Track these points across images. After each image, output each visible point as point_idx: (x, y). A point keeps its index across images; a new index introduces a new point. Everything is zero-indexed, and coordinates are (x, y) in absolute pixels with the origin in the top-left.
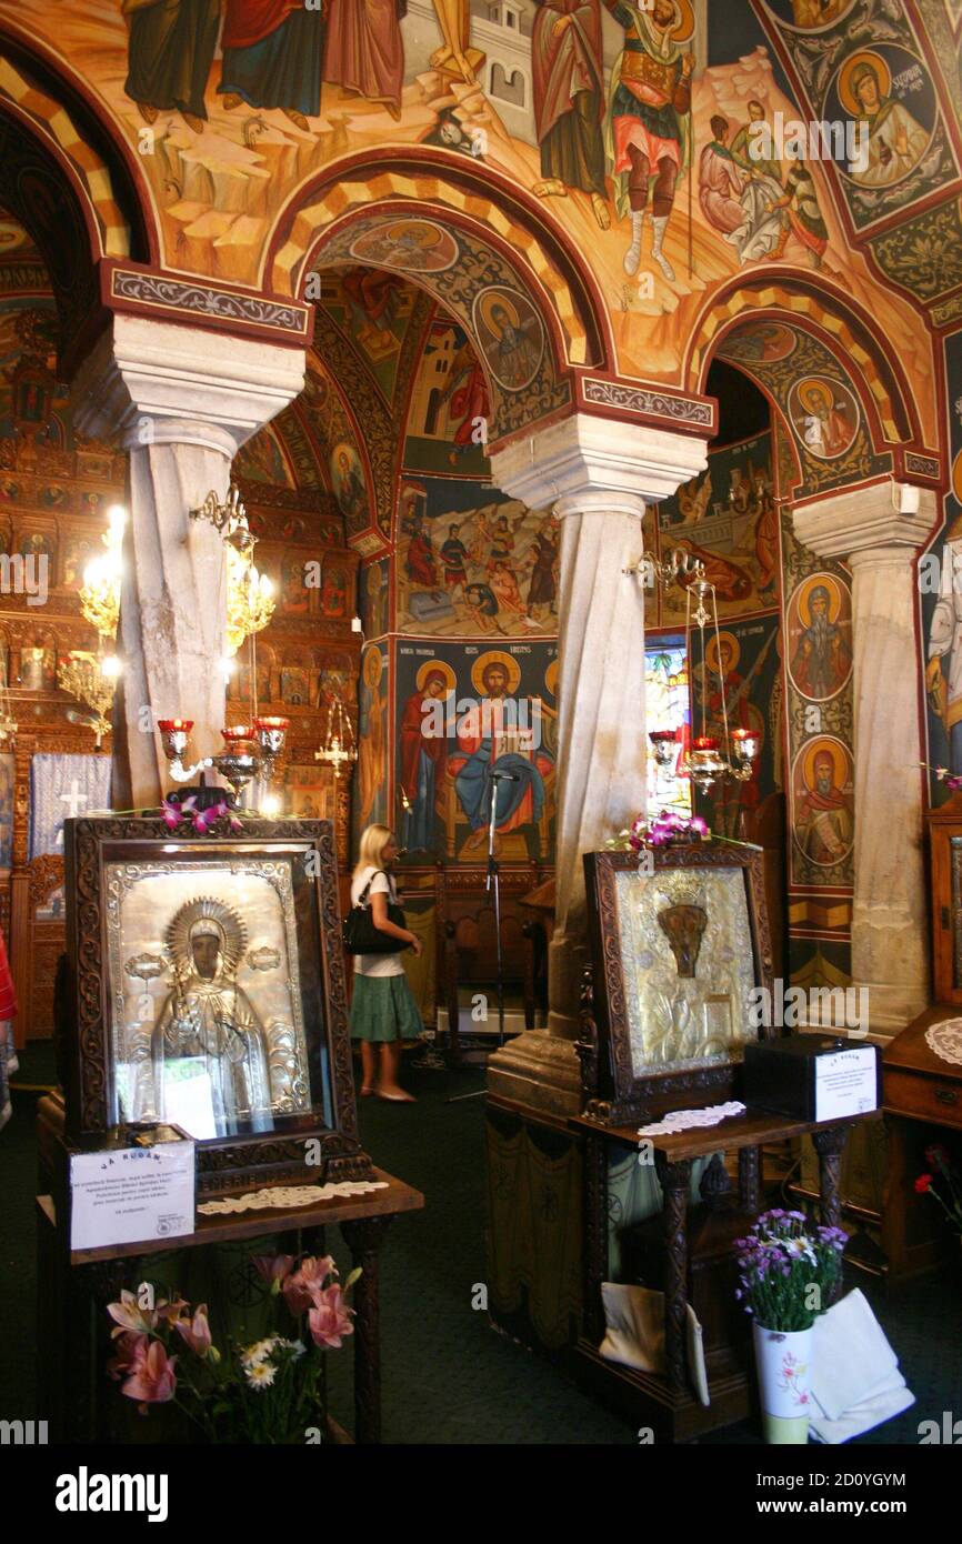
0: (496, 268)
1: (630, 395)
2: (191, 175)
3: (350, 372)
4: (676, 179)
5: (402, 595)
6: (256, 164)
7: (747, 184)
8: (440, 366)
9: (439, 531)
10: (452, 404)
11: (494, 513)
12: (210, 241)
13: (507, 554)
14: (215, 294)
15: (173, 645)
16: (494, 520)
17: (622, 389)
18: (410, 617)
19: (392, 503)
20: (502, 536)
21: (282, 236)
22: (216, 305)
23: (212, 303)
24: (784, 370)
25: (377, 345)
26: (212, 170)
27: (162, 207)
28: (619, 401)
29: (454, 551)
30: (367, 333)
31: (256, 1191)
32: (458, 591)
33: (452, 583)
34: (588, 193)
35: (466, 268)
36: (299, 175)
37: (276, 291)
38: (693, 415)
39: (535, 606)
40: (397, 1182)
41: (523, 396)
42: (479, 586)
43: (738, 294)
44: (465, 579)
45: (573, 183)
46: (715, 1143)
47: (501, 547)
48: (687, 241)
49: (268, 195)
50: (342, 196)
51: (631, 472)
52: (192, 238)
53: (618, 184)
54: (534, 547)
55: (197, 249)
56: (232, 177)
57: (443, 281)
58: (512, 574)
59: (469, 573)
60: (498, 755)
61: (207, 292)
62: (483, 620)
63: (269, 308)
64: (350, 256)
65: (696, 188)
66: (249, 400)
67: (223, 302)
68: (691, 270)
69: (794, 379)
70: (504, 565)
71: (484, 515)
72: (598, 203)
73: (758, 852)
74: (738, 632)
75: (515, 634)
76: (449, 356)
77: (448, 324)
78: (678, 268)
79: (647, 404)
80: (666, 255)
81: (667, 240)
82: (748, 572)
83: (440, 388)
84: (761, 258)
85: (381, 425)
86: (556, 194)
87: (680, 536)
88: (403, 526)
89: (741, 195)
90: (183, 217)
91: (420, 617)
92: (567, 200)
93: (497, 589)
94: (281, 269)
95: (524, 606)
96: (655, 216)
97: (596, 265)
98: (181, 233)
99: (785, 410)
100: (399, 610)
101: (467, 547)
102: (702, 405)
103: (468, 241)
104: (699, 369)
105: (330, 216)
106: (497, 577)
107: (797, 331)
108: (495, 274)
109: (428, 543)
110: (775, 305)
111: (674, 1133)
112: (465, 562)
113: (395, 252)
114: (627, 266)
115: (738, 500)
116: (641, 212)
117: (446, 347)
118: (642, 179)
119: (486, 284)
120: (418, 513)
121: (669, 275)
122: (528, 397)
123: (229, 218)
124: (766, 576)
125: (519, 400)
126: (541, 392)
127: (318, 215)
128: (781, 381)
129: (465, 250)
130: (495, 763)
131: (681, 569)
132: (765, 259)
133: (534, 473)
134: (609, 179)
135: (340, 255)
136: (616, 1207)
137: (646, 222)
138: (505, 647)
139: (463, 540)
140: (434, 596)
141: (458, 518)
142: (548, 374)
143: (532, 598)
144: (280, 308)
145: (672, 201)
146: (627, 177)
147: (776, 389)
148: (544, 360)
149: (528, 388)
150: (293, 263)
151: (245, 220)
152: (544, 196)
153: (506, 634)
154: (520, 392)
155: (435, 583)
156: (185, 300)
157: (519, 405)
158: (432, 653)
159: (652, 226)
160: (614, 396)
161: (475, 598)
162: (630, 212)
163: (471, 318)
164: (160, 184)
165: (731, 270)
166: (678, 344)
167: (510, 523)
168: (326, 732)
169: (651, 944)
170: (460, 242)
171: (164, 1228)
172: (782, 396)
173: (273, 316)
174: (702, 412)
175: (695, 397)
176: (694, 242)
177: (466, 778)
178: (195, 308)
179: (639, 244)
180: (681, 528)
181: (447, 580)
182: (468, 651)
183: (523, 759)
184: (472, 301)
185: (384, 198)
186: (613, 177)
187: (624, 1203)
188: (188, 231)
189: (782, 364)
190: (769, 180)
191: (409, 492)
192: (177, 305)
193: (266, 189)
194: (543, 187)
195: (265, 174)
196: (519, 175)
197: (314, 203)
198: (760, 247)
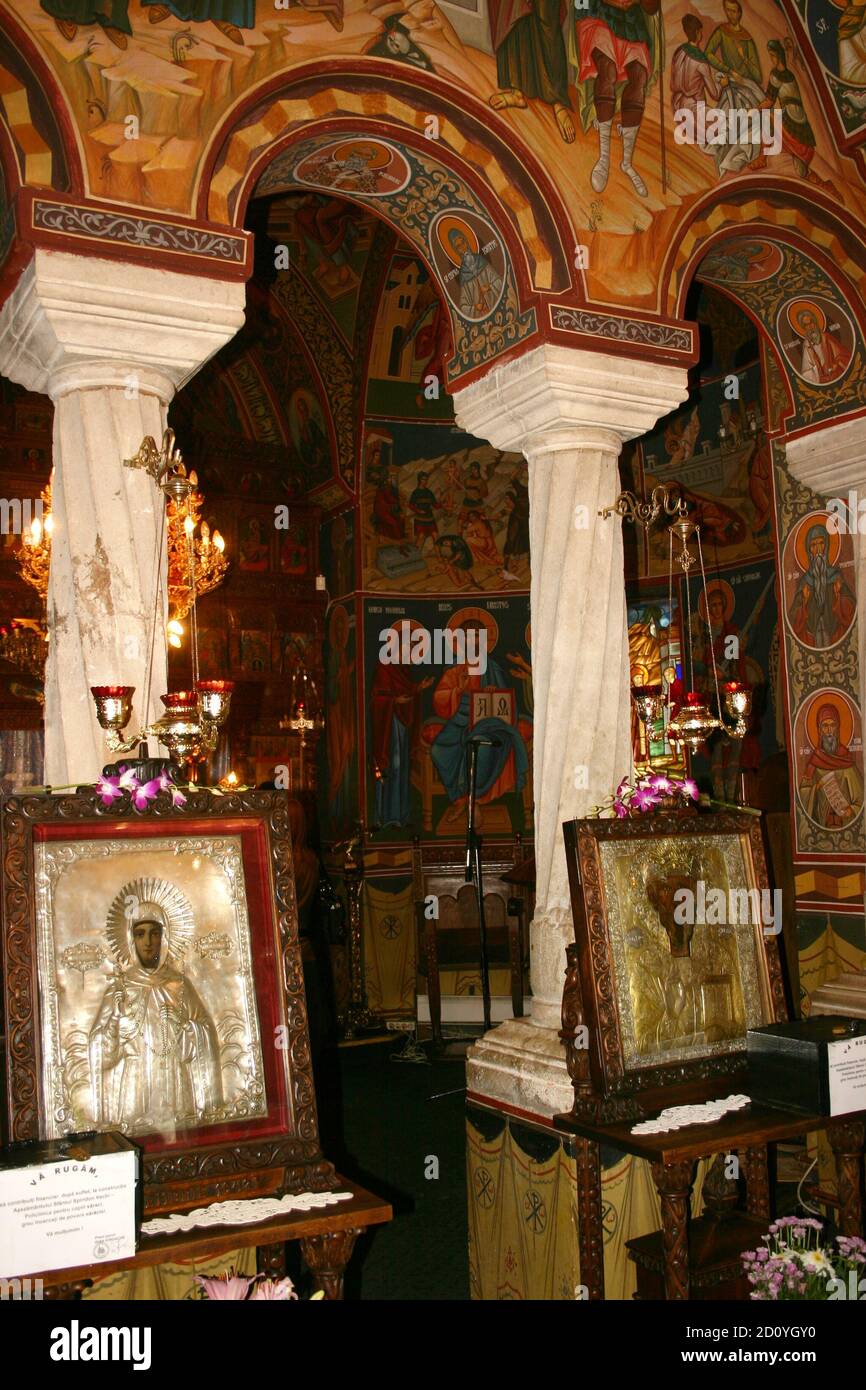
0: (452, 188)
1: (601, 322)
2: (116, 95)
3: (306, 311)
4: (645, 86)
5: (369, 550)
6: (186, 82)
7: (724, 89)
8: (403, 302)
9: (406, 480)
10: (417, 343)
11: (466, 458)
12: (139, 166)
13: (480, 500)
14: (145, 224)
15: (109, 605)
16: (466, 466)
17: (592, 316)
18: (378, 573)
19: (356, 450)
20: (476, 483)
21: (217, 159)
22: (148, 236)
23: (143, 234)
24: (772, 291)
25: (334, 282)
26: (138, 89)
27: (85, 132)
28: (590, 329)
29: (424, 501)
30: (324, 269)
31: (206, 1206)
32: (429, 544)
33: (421, 535)
34: (550, 104)
35: (420, 189)
36: (234, 92)
37: (213, 219)
38: (671, 342)
39: (512, 557)
40: (364, 1192)
41: (486, 327)
42: (451, 538)
43: (718, 208)
44: (437, 531)
45: (534, 95)
46: (718, 1141)
47: (473, 495)
48: (660, 153)
49: (200, 114)
50: (282, 114)
51: (604, 405)
52: (119, 163)
53: (583, 93)
54: (510, 494)
55: (124, 174)
56: (161, 96)
57: (395, 204)
58: (487, 524)
59: (440, 524)
60: (476, 719)
61: (136, 221)
62: (457, 574)
63: (204, 237)
64: (294, 181)
65: (668, 94)
66: (185, 337)
67: (154, 233)
68: (666, 184)
69: (783, 300)
70: (478, 515)
71: (454, 461)
72: (561, 115)
73: (755, 817)
74: (733, 580)
75: (491, 588)
76: (412, 291)
77: (411, 257)
78: (651, 183)
79: (621, 331)
80: (637, 169)
81: (637, 153)
82: (741, 515)
83: (404, 326)
84: (741, 168)
85: (342, 367)
86: (515, 106)
87: (667, 477)
88: (368, 474)
89: (719, 100)
90: (108, 141)
91: (389, 573)
92: (528, 112)
93: (471, 541)
94: (217, 195)
95: (501, 558)
96: (623, 126)
97: (560, 181)
98: (106, 158)
99: (774, 334)
100: (366, 566)
101: (437, 496)
102: (680, 331)
103: (420, 160)
104: (676, 292)
105: (269, 137)
106: (471, 527)
107: (784, 248)
108: (451, 195)
109: (394, 493)
110: (759, 219)
111: (671, 1131)
112: (435, 512)
113: (342, 176)
114: (594, 181)
115: (729, 437)
116: (609, 123)
117: (409, 282)
118: (608, 86)
119: (442, 207)
120: (384, 461)
121: (641, 190)
122: (491, 328)
123: (158, 141)
124: (762, 517)
125: (481, 332)
126: (505, 322)
127: (257, 136)
128: (768, 304)
129: (418, 170)
130: (473, 727)
131: (662, 509)
132: (746, 170)
133: (499, 409)
134: (573, 86)
135: (282, 180)
136: (610, 1216)
137: (614, 133)
138: (480, 603)
139: (433, 489)
140: (403, 550)
141: (427, 465)
142: (513, 301)
143: (507, 550)
144: (216, 237)
145: (643, 109)
146: (591, 85)
147: (763, 312)
148: (507, 286)
149: (491, 318)
150: (230, 188)
151: (175, 143)
152: (501, 108)
153: (483, 589)
154: (483, 322)
155: (404, 535)
156: (112, 231)
157: (482, 337)
158: (402, 611)
159: (621, 138)
160: (584, 323)
161: (447, 550)
162: (596, 123)
163: (427, 244)
164: (82, 107)
165: (709, 182)
166: (653, 265)
167: (483, 468)
168: (290, 699)
169: (640, 920)
170: (413, 161)
171: (101, 1251)
172: (770, 318)
173: (208, 247)
174: (681, 338)
175: (673, 322)
176: (667, 154)
177: (443, 745)
178: (123, 239)
179: (608, 158)
180: (667, 469)
181: (417, 532)
182: (441, 607)
183: (504, 723)
184: (427, 225)
185: (327, 116)
186: (577, 85)
187: (618, 1209)
188: (114, 156)
189: (768, 285)
190: (748, 83)
191: (373, 438)
192: (101, 237)
193: (198, 109)
194: (501, 98)
195: (197, 92)
196: (473, 86)
197: (251, 124)
198: (741, 157)
